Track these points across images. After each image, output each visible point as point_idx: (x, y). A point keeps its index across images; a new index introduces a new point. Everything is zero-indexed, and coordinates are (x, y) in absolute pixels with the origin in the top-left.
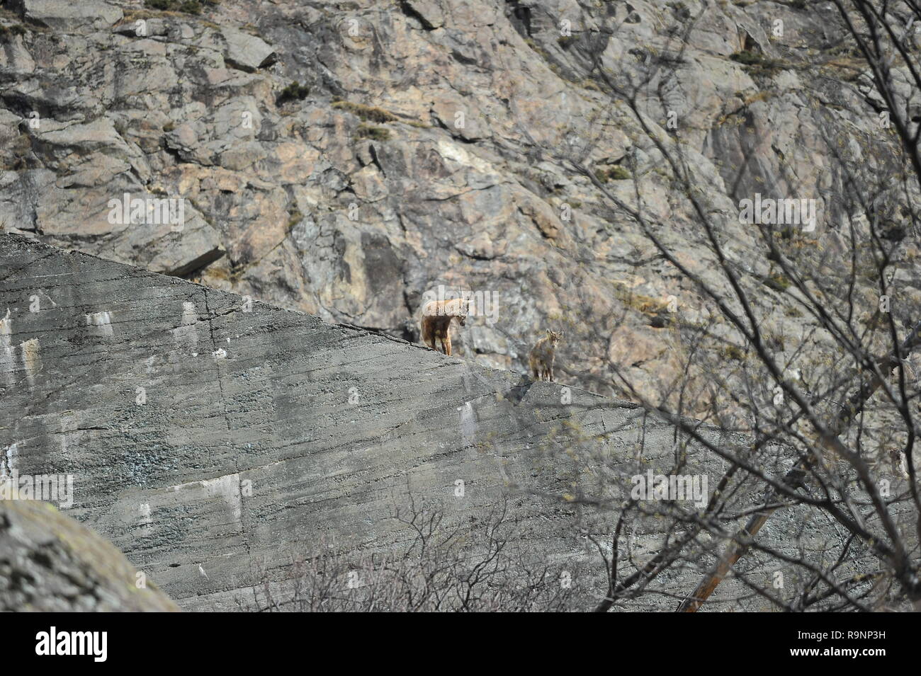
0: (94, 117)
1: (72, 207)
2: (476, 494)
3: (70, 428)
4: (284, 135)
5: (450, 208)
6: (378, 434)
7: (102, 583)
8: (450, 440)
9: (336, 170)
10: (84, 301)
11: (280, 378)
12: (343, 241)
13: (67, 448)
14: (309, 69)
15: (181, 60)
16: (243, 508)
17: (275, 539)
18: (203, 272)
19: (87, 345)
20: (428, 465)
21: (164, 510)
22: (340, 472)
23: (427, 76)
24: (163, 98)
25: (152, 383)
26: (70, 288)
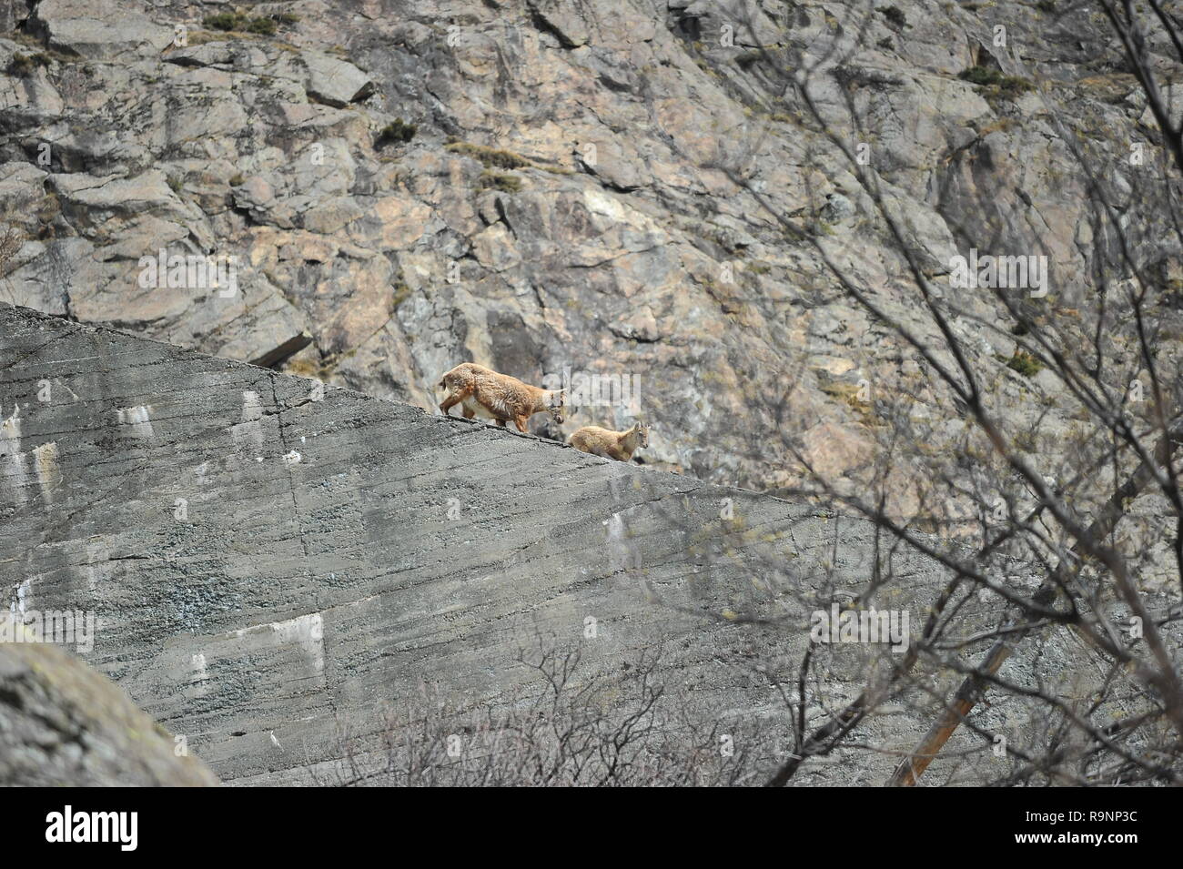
0: (140, 170)
1: (114, 286)
2: (629, 633)
3: (100, 557)
4: (386, 188)
5: (601, 277)
6: (500, 558)
7: (92, 727)
8: (593, 564)
9: (453, 231)
10: (115, 392)
11: (371, 487)
12: (464, 322)
13: (96, 584)
14: (416, 102)
15: (251, 94)
16: (326, 658)
17: (369, 697)
18: (284, 365)
19: (120, 449)
20: (565, 597)
21: (223, 662)
22: (452, 608)
23: (568, 107)
24: (229, 144)
25: (205, 497)
26: (96, 376)
